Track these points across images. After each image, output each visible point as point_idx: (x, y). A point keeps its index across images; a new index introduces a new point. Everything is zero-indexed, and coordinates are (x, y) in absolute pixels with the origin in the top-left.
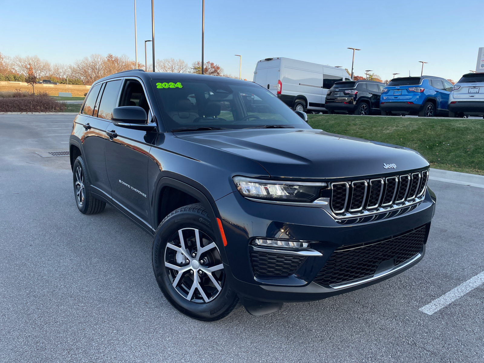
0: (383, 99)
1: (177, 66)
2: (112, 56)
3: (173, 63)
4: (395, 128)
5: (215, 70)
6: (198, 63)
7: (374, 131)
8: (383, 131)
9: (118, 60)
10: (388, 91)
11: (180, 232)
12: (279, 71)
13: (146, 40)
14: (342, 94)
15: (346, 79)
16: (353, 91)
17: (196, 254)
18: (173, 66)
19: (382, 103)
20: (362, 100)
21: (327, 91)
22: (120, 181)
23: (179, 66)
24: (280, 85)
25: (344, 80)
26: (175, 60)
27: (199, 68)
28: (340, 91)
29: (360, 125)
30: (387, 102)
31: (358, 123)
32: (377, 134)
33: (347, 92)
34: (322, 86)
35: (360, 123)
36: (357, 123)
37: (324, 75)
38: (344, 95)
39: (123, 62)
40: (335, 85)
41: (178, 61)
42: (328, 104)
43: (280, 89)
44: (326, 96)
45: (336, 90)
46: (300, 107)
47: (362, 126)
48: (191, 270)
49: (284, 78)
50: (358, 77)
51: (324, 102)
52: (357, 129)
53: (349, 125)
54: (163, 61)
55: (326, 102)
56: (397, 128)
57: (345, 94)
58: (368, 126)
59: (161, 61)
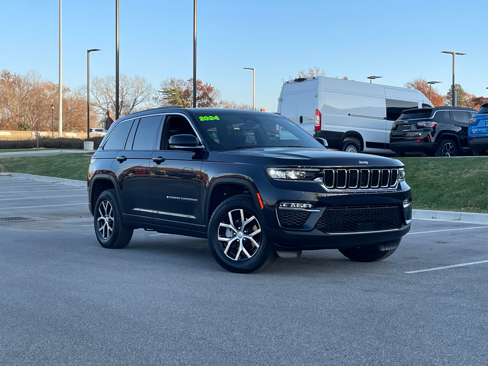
0: (471, 133)
1: (132, 89)
2: (9, 73)
3: (123, 83)
4: (477, 170)
5: (204, 94)
6: (172, 82)
7: (450, 176)
8: (463, 175)
9: (20, 81)
10: (478, 121)
11: (230, 214)
12: (316, 96)
13: (89, 49)
14: (413, 128)
15: (424, 105)
16: (429, 122)
17: (241, 228)
18: (125, 89)
19: (471, 139)
20: (444, 136)
21: (391, 124)
22: (168, 197)
23: (135, 89)
24: (318, 117)
25: (420, 107)
26: (128, 78)
27: (174, 90)
28: (410, 123)
29: (433, 169)
30: (477, 138)
31: (431, 167)
32: (453, 179)
33: (420, 124)
34: (386, 117)
35: (434, 166)
36: (429, 167)
37: (387, 100)
38: (417, 130)
39: (31, 85)
40: (403, 114)
41: (134, 78)
42: (393, 143)
43: (319, 123)
44: (390, 132)
45: (405, 122)
46: (352, 148)
47: (436, 169)
48: (238, 239)
49: (325, 106)
50: (482, 98)
51: (388, 141)
52: (429, 174)
53: (418, 170)
54: (105, 80)
55: (391, 140)
56: (480, 171)
57: (419, 127)
58: (444, 170)
59: (101, 81)
